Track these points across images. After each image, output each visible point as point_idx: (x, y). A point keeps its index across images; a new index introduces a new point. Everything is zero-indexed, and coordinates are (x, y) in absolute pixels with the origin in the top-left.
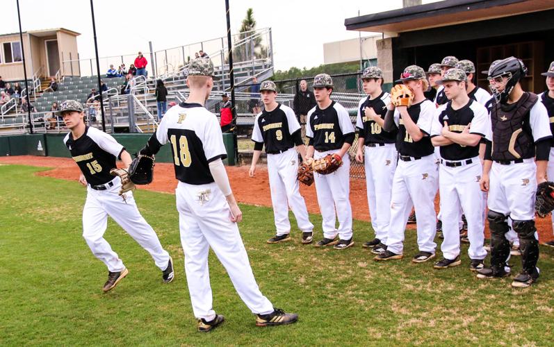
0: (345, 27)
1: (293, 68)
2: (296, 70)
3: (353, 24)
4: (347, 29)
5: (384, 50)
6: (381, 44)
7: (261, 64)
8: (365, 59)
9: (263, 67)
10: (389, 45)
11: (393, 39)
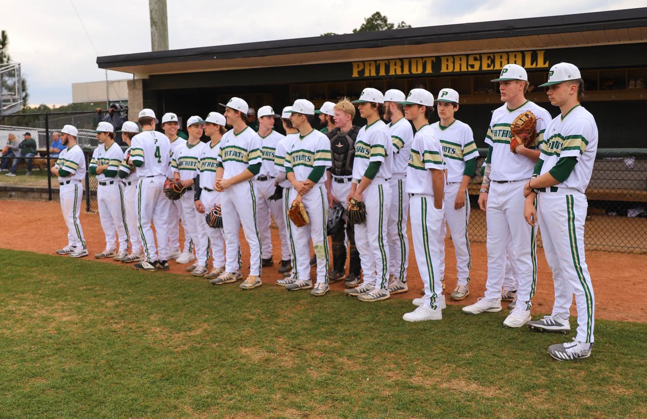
0: (97, 65)
1: (42, 105)
2: (45, 108)
3: (105, 63)
4: (99, 67)
5: (135, 90)
6: (131, 84)
7: (9, 97)
8: (111, 100)
9: (11, 101)
10: (140, 86)
11: (144, 81)
